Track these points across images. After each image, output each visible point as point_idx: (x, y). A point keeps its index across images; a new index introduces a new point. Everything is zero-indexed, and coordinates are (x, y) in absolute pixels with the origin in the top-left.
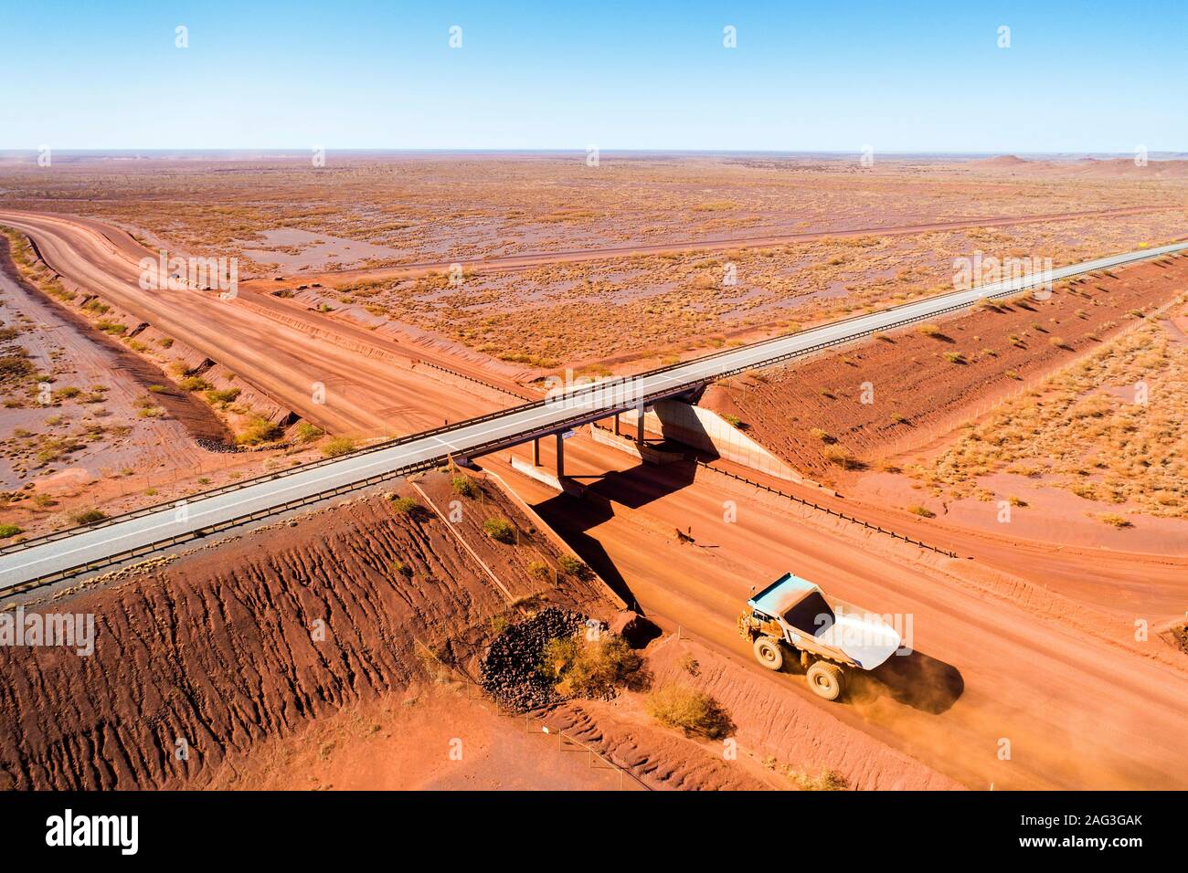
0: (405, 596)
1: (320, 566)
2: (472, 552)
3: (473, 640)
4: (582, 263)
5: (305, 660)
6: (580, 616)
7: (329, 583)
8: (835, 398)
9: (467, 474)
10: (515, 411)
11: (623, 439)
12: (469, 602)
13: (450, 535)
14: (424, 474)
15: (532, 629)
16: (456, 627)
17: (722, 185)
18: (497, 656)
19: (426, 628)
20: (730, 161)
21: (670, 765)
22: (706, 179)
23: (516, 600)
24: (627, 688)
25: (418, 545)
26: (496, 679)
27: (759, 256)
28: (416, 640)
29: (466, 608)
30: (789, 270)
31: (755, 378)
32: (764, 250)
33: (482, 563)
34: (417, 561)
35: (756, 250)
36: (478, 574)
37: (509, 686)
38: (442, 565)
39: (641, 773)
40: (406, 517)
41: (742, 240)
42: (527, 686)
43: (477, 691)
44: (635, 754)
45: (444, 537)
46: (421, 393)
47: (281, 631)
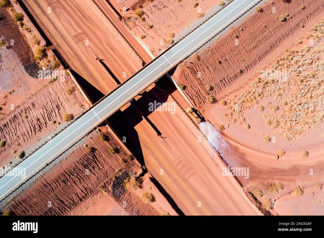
0: (94, 174)
1: (75, 170)
2: (107, 159)
3: (109, 181)
5: (79, 191)
6: (131, 171)
7: (78, 174)
12: (108, 173)
15: (121, 176)
16: (106, 179)
18: (114, 184)
19: (100, 181)
23: (118, 170)
25: (94, 159)
33: (109, 161)
34: (95, 164)
36: (109, 165)
38: (101, 164)
45: (100, 156)
47: (72, 186)
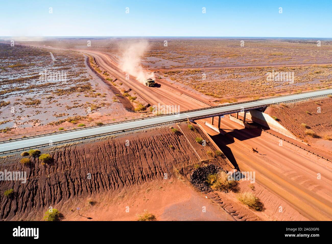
0: (172, 154)
1: (151, 143)
2: (191, 146)
3: (189, 169)
4: (232, 69)
5: (145, 166)
6: (220, 168)
7: (153, 148)
8: (311, 115)
9: (192, 124)
10: (208, 108)
11: (239, 120)
12: (189, 159)
13: (186, 140)
14: (181, 123)
15: (206, 169)
16: (185, 165)
17: (279, 48)
18: (195, 175)
19: (177, 164)
20: (284, 40)
21: (242, 215)
22: (275, 46)
23: (202, 160)
24: (232, 191)
25: (177, 142)
26: (194, 181)
27: (290, 70)
28: (174, 167)
29: (188, 160)
30: (300, 74)
31: (284, 106)
32: (291, 68)
33: (194, 149)
34: (176, 146)
35: (289, 68)
36: (192, 152)
37: (198, 184)
38: (183, 148)
39: (233, 215)
40: (175, 134)
41: (285, 64)
42: (203, 185)
43: (189, 183)
44: (232, 210)
45: (184, 140)
46: (182, 102)
47: (140, 158)
